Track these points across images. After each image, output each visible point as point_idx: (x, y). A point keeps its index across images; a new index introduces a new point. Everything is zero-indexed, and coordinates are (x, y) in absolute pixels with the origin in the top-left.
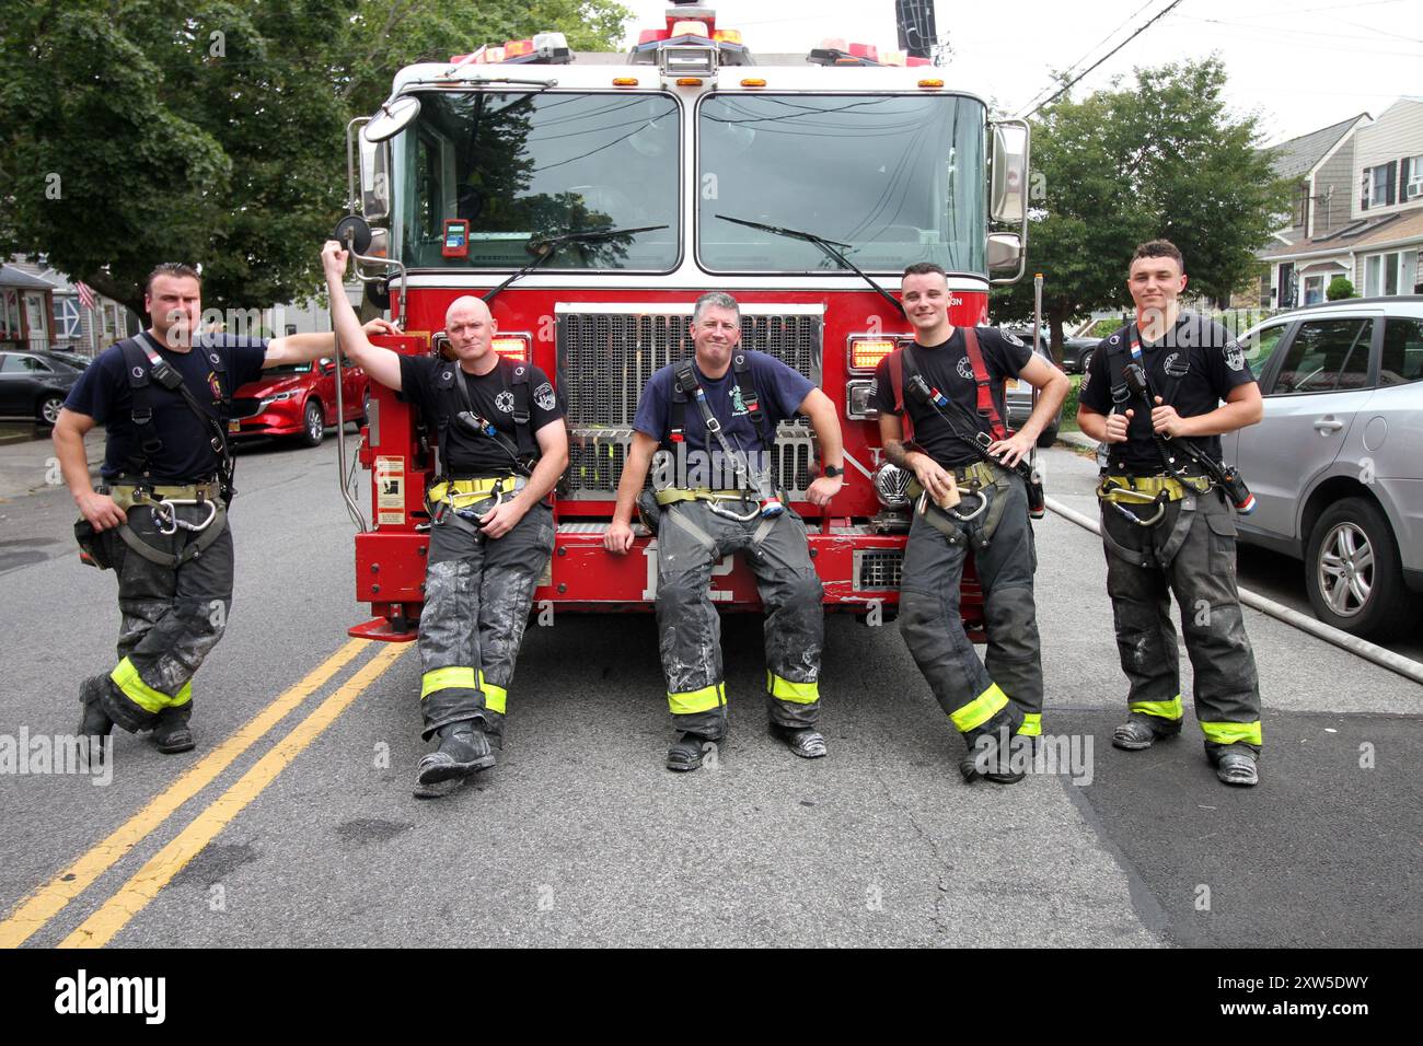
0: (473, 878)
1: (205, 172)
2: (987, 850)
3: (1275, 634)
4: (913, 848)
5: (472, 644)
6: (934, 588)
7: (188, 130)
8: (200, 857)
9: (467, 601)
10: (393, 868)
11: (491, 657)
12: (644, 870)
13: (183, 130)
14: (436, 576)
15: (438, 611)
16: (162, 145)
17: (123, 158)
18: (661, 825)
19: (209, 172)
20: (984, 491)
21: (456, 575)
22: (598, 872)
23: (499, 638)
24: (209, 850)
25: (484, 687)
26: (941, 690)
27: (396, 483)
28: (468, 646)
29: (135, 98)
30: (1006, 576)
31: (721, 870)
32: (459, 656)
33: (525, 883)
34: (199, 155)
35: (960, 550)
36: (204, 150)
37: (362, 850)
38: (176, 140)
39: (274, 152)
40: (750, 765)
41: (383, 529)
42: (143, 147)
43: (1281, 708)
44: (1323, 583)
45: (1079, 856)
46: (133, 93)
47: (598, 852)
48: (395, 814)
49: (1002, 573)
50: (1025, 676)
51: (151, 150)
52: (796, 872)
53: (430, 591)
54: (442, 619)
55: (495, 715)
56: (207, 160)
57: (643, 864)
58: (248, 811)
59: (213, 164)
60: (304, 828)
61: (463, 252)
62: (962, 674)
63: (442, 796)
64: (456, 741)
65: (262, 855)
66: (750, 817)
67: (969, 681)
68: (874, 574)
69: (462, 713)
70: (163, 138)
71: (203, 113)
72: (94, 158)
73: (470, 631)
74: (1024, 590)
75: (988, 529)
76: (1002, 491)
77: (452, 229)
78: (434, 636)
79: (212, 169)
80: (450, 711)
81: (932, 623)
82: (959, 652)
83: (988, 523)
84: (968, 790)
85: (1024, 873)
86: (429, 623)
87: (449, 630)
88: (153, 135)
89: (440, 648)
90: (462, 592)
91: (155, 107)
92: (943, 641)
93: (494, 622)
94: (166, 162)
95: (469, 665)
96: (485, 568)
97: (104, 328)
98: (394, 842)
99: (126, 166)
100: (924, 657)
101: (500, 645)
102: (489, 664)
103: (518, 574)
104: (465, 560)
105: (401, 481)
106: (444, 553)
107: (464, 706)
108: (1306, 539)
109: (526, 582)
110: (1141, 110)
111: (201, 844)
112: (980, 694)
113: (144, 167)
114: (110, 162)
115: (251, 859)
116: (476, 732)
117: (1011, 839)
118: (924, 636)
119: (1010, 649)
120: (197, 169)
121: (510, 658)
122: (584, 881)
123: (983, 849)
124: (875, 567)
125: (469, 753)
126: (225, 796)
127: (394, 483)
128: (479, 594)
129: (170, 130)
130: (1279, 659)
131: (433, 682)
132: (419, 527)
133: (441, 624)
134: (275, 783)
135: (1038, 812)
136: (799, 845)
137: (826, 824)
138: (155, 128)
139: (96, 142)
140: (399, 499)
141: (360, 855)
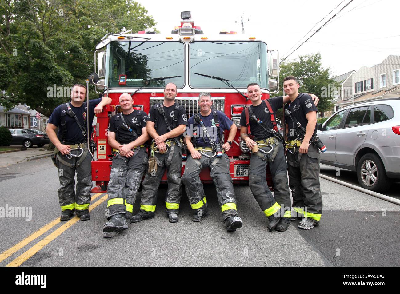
0: (117, 262)
1: (66, 81)
2: (278, 251)
3: (351, 192)
4: (255, 251)
5: (123, 192)
6: (260, 173)
7: (62, 70)
8: (33, 256)
9: (122, 179)
10: (93, 259)
11: (128, 195)
12: (172, 259)
13: (61, 70)
14: (113, 172)
15: (113, 182)
16: (55, 74)
17: (45, 77)
18: (178, 245)
19: (67, 80)
20: (272, 145)
21: (119, 171)
22: (157, 260)
23: (131, 190)
24: (37, 254)
25: (126, 204)
26: (261, 203)
27: (104, 147)
28: (122, 192)
29: (48, 61)
30: (280, 170)
31: (196, 258)
32: (119, 195)
33: (134, 263)
34: (65, 76)
35: (266, 162)
36: (66, 75)
37: (84, 254)
38: (59, 72)
39: (85, 77)
40: (205, 227)
41: (100, 160)
42: (50, 74)
43: (357, 210)
44: (362, 177)
45: (307, 252)
46: (48, 60)
47: (158, 253)
48: (97, 243)
49: (278, 169)
50: (286, 199)
51: (52, 75)
52: (220, 259)
53: (111, 176)
54: (114, 184)
55: (129, 213)
56: (67, 78)
57: (171, 257)
58: (52, 243)
59: (69, 78)
60: (68, 247)
61: (125, 83)
62: (268, 199)
63: (112, 237)
64: (116, 220)
65: (52, 255)
66: (205, 242)
67: (270, 201)
68: (240, 171)
69: (119, 212)
70: (56, 72)
71: (67, 67)
72: (38, 77)
73: (122, 188)
74: (285, 174)
75: (274, 156)
76: (277, 145)
77: (121, 77)
78: (112, 189)
79: (68, 80)
80: (115, 211)
81: (259, 184)
82: (267, 192)
83: (273, 154)
84: (270, 234)
85: (290, 258)
86: (111, 185)
87: (116, 187)
88: (53, 71)
89: (113, 193)
90: (121, 176)
91: (54, 64)
92: (262, 189)
93: (130, 185)
94: (56, 78)
95: (122, 198)
96: (128, 170)
97: (43, 125)
98: (95, 251)
99: (46, 79)
100: (256, 194)
101: (131, 192)
102: (128, 197)
103: (137, 171)
104: (122, 167)
105: (105, 146)
106: (116, 165)
107: (119, 210)
108: (357, 166)
109: (139, 174)
110: (301, 66)
111: (35, 252)
112: (273, 205)
113: (51, 79)
114: (42, 78)
115: (49, 257)
116: (122, 218)
117: (285, 248)
118: (256, 187)
119: (281, 191)
120: (64, 80)
121: (134, 196)
122: (152, 262)
123: (277, 251)
124: (240, 169)
125: (119, 224)
126: (46, 238)
127: (103, 147)
128: (126, 177)
129: (58, 70)
130: (353, 198)
131: (111, 203)
132: (110, 159)
133: (114, 186)
134: (62, 234)
135: (292, 240)
136: (220, 250)
137: (228, 244)
138: (54, 70)
139: (38, 73)
140: (104, 152)
141: (83, 255)
